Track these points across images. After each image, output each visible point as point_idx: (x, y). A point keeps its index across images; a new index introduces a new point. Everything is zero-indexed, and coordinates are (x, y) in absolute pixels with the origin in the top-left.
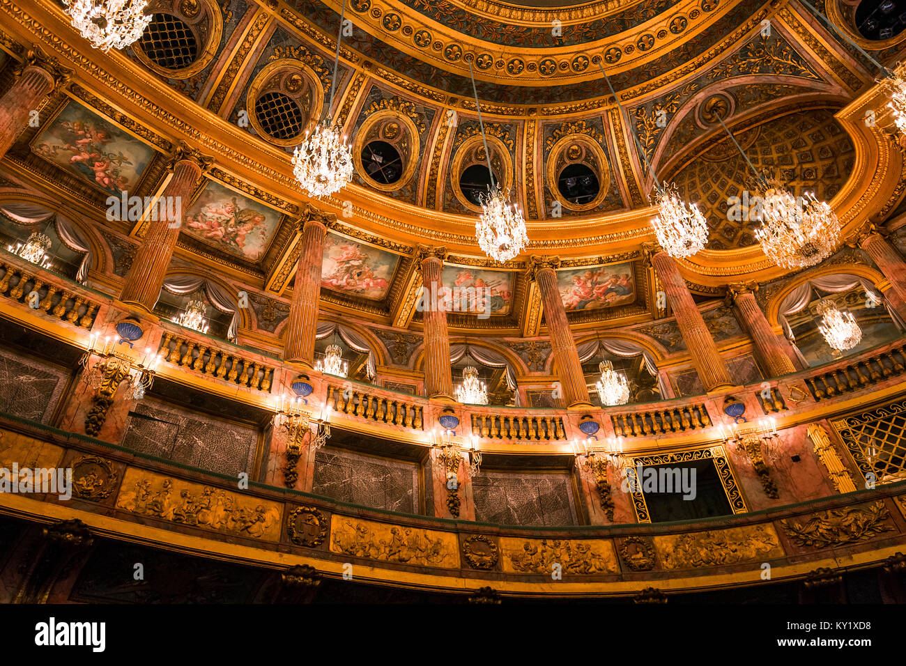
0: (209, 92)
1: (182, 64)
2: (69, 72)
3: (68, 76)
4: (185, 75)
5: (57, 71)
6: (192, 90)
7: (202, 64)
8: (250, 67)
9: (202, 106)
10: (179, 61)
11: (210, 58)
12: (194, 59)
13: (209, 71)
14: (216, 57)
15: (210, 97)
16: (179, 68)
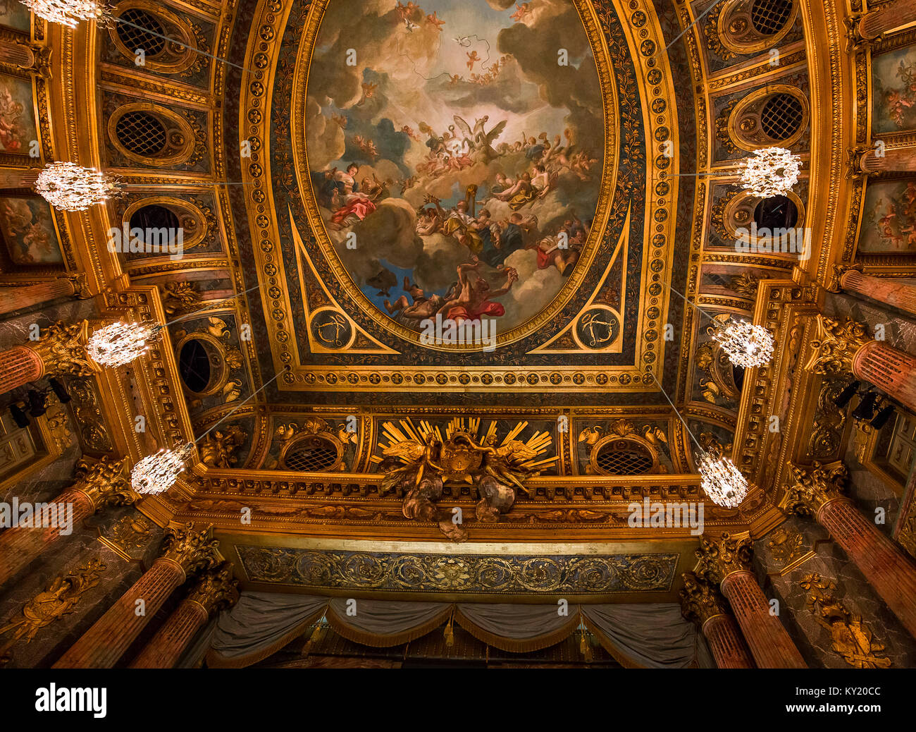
0: (795, 68)
1: (790, 98)
2: (850, 151)
3: (854, 150)
4: (795, 91)
5: (855, 157)
6: (802, 79)
7: (777, 88)
8: (753, 62)
9: (807, 63)
10: (789, 101)
11: (770, 88)
12: (779, 95)
13: (779, 80)
14: (766, 85)
15: (798, 64)
16: (793, 97)
